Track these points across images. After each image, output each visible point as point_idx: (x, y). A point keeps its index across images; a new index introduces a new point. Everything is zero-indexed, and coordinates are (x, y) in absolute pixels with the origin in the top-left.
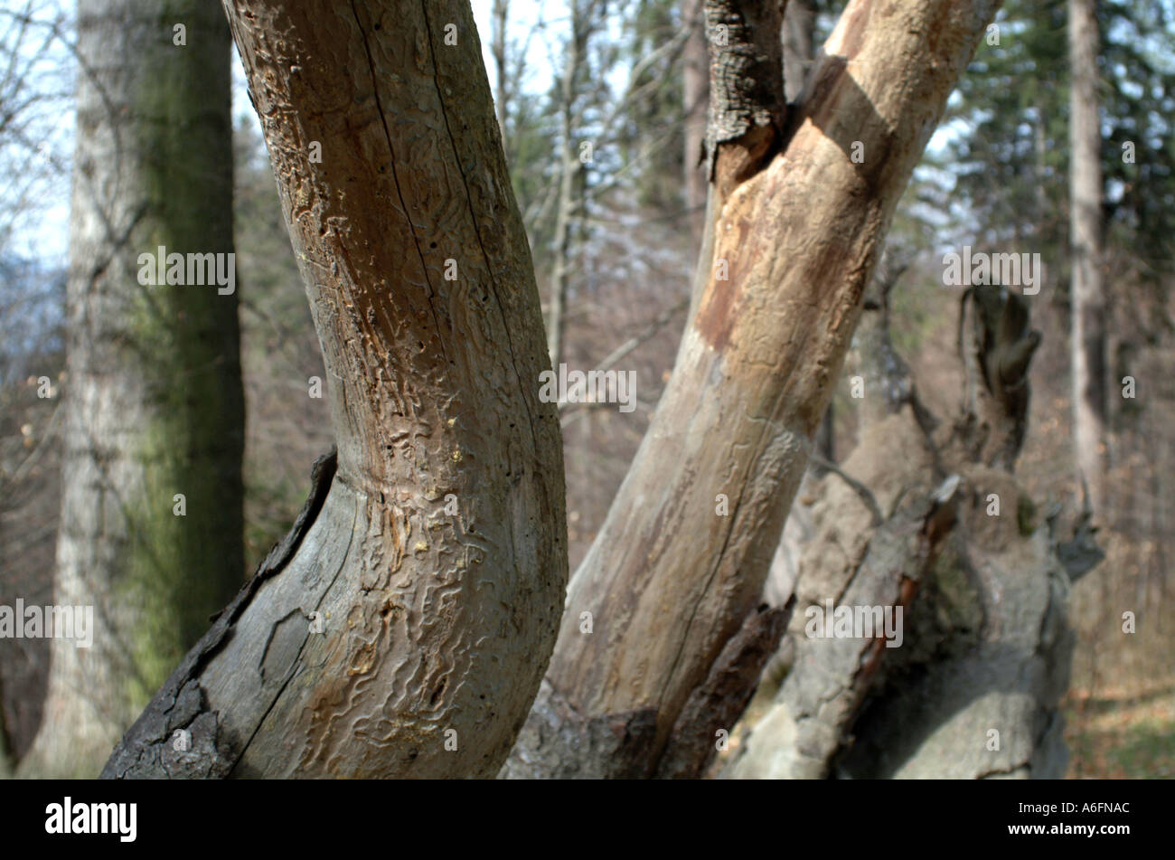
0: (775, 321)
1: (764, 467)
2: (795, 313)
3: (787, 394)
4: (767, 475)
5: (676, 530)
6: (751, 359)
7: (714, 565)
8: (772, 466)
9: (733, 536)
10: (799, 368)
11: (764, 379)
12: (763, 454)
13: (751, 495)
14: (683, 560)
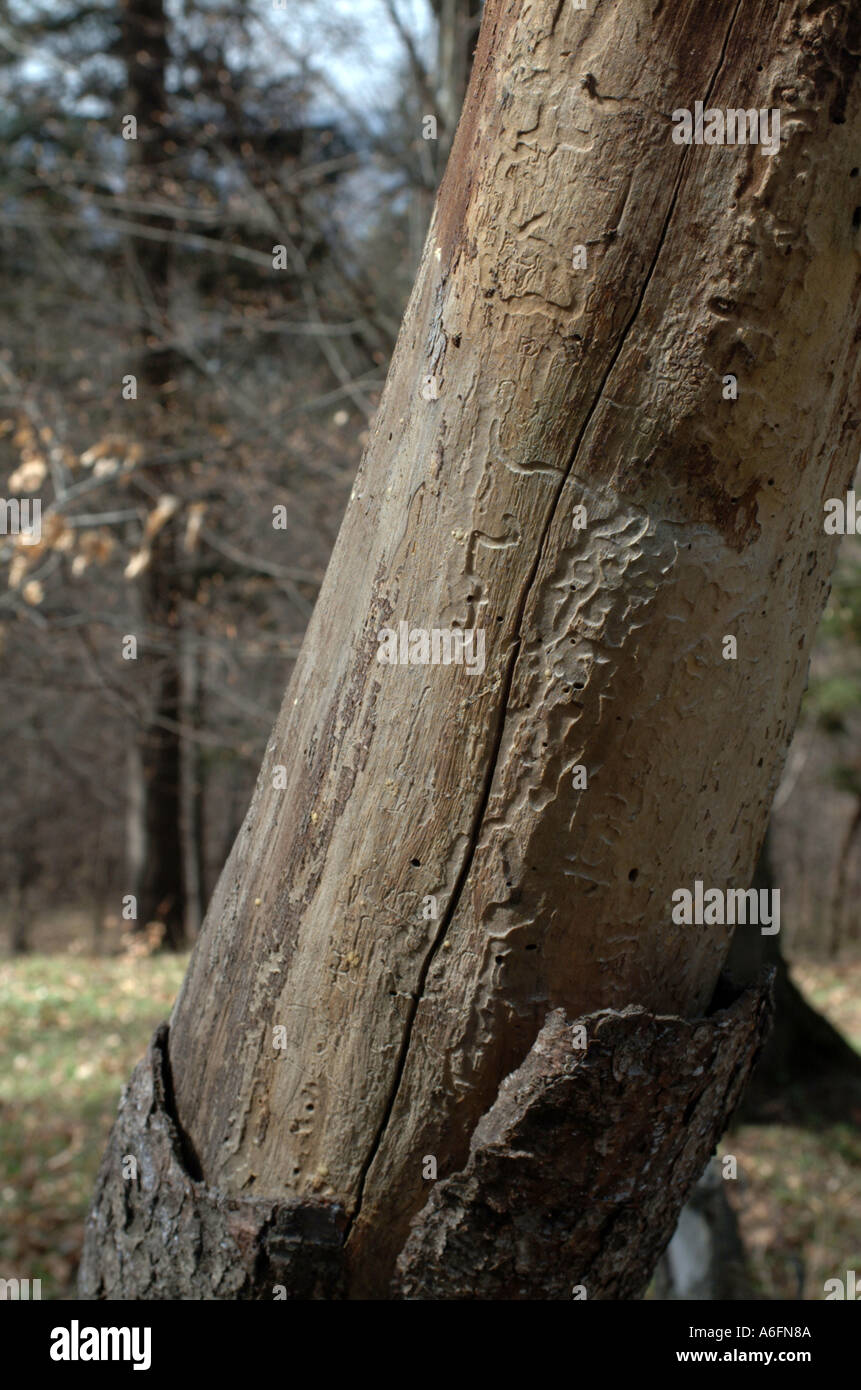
0: (567, 172)
1: (564, 611)
2: (622, 146)
3: (618, 398)
4: (573, 633)
5: (362, 756)
6: (507, 290)
7: (456, 868)
8: (585, 610)
9: (497, 795)
10: (653, 318)
11: (545, 349)
12: (559, 574)
13: (534, 685)
14: (382, 840)
